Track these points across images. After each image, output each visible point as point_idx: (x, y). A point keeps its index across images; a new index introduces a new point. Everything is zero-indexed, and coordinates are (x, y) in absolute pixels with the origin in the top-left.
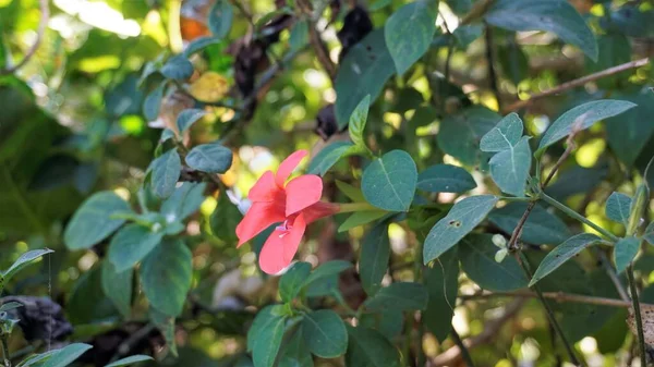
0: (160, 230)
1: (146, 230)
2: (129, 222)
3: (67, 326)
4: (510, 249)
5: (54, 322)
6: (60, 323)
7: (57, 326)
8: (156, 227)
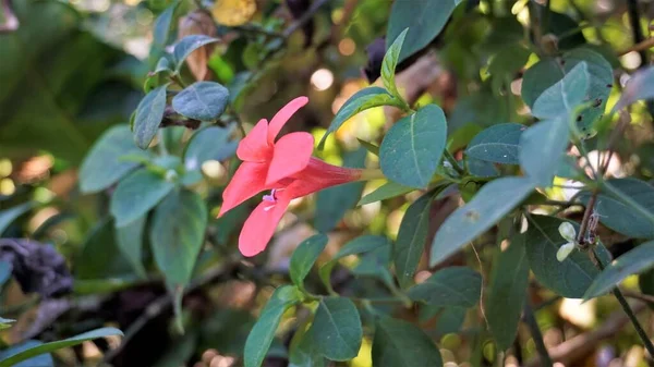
0: (174, 179)
1: (158, 177)
2: (142, 166)
3: (66, 282)
4: (581, 242)
5: (52, 275)
6: (59, 276)
7: (56, 281)
8: (170, 174)
